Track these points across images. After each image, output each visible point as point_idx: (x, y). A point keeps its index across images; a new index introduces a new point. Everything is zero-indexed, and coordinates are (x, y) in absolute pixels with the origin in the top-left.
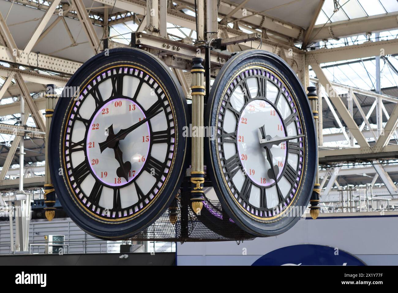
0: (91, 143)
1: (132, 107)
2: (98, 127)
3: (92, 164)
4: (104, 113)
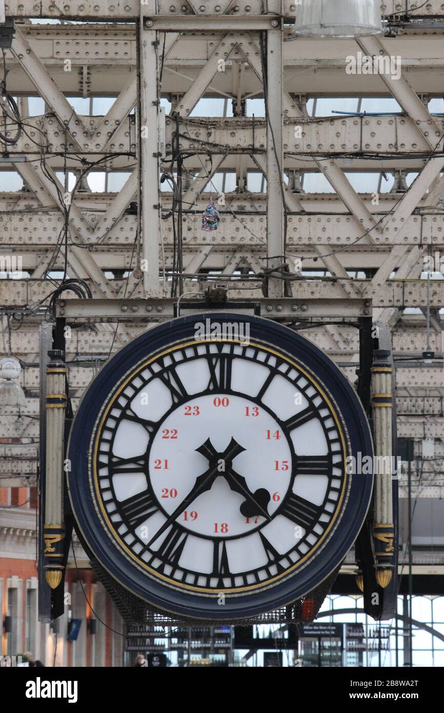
0: (160, 462)
1: (251, 411)
2: (175, 436)
3: (163, 497)
4: (190, 414)
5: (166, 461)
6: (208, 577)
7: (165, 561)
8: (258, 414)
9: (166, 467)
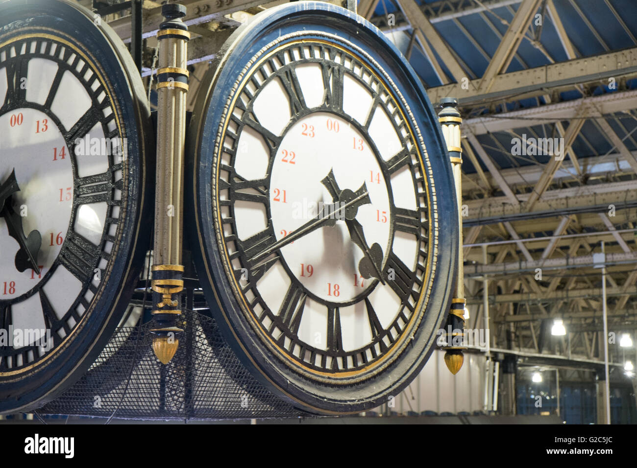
5: (285, 191)
6: (324, 354)
7: (285, 332)
8: (363, 149)
9: (285, 202)
